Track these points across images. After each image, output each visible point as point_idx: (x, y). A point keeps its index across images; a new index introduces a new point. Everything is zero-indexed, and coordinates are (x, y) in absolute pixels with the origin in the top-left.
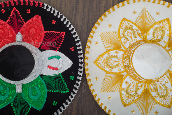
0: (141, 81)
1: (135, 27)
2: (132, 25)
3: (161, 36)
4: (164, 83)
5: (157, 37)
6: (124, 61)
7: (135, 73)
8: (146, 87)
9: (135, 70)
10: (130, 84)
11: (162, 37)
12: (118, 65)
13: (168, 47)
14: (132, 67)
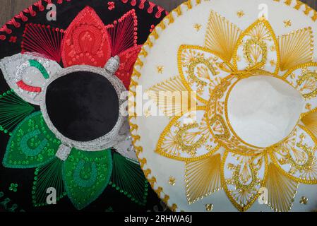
0: (256, 153)
1: (207, 55)
2: (201, 52)
3: (261, 55)
4: (298, 140)
5: (256, 59)
6: (212, 127)
7: (242, 144)
8: (270, 161)
9: (240, 139)
10: (238, 167)
11: (264, 56)
12: (202, 140)
13: (282, 70)
14: (232, 135)
